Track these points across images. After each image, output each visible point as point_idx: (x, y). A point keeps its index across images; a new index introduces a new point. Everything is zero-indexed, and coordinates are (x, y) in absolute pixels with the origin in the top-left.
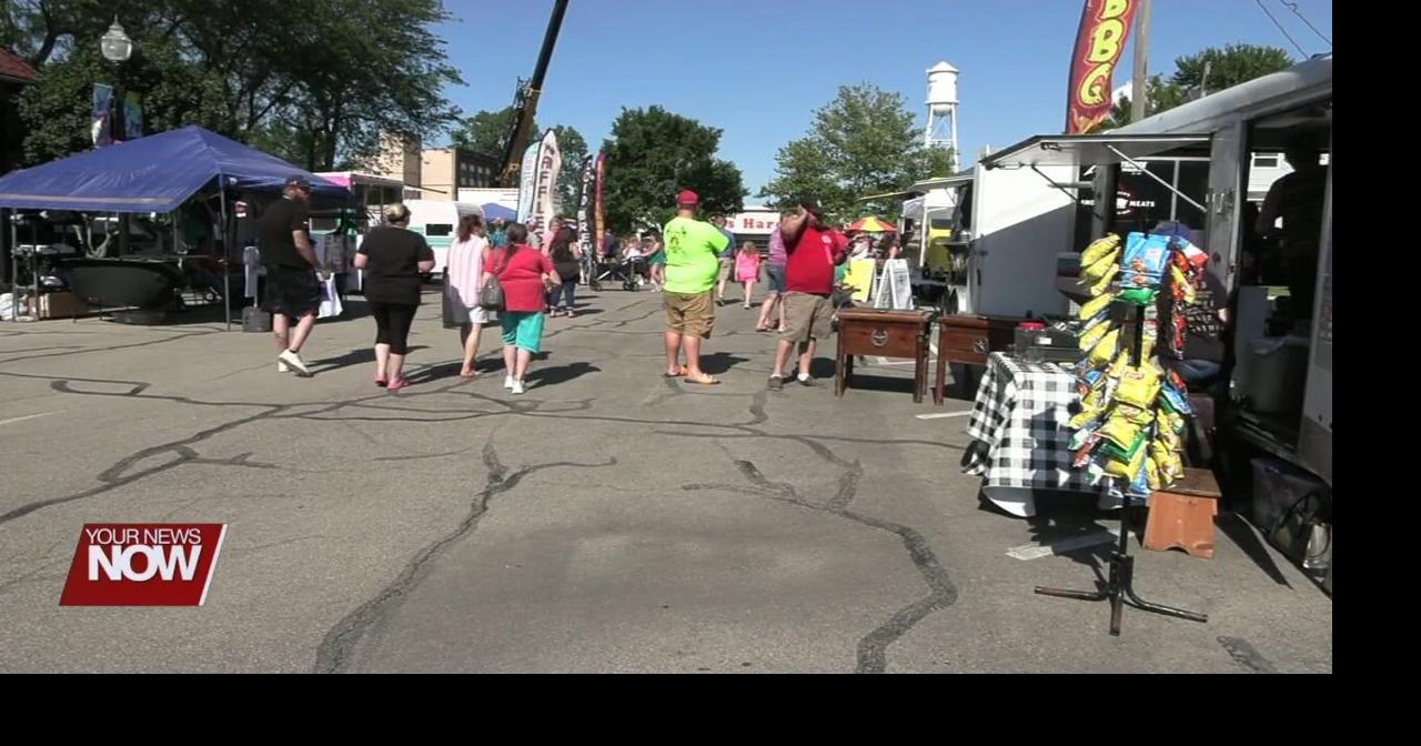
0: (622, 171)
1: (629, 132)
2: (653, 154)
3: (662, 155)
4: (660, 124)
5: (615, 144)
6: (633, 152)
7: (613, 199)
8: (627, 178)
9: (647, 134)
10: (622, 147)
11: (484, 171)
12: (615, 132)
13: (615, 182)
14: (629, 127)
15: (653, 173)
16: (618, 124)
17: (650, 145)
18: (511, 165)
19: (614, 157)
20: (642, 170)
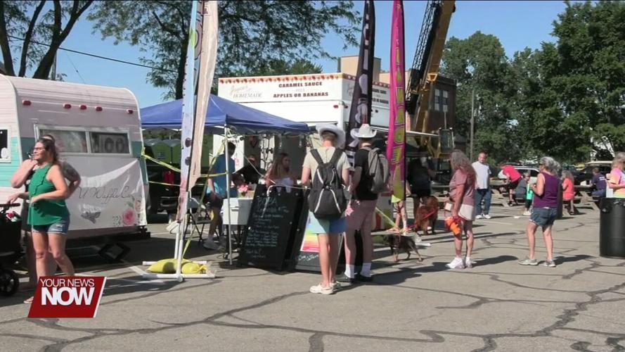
0: (564, 78)
1: (573, 31)
2: (601, 56)
3: (613, 56)
4: (612, 17)
5: (556, 46)
6: (575, 55)
7: (551, 114)
8: (569, 87)
9: (594, 31)
10: (565, 49)
11: (442, 94)
12: (557, 32)
13: (555, 94)
14: (573, 25)
15: (602, 79)
16: (559, 22)
17: (599, 44)
18: (429, 75)
19: (556, 63)
20: (588, 77)
